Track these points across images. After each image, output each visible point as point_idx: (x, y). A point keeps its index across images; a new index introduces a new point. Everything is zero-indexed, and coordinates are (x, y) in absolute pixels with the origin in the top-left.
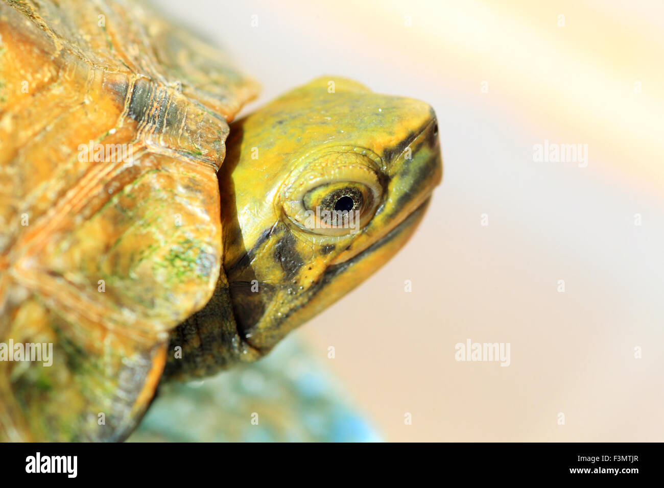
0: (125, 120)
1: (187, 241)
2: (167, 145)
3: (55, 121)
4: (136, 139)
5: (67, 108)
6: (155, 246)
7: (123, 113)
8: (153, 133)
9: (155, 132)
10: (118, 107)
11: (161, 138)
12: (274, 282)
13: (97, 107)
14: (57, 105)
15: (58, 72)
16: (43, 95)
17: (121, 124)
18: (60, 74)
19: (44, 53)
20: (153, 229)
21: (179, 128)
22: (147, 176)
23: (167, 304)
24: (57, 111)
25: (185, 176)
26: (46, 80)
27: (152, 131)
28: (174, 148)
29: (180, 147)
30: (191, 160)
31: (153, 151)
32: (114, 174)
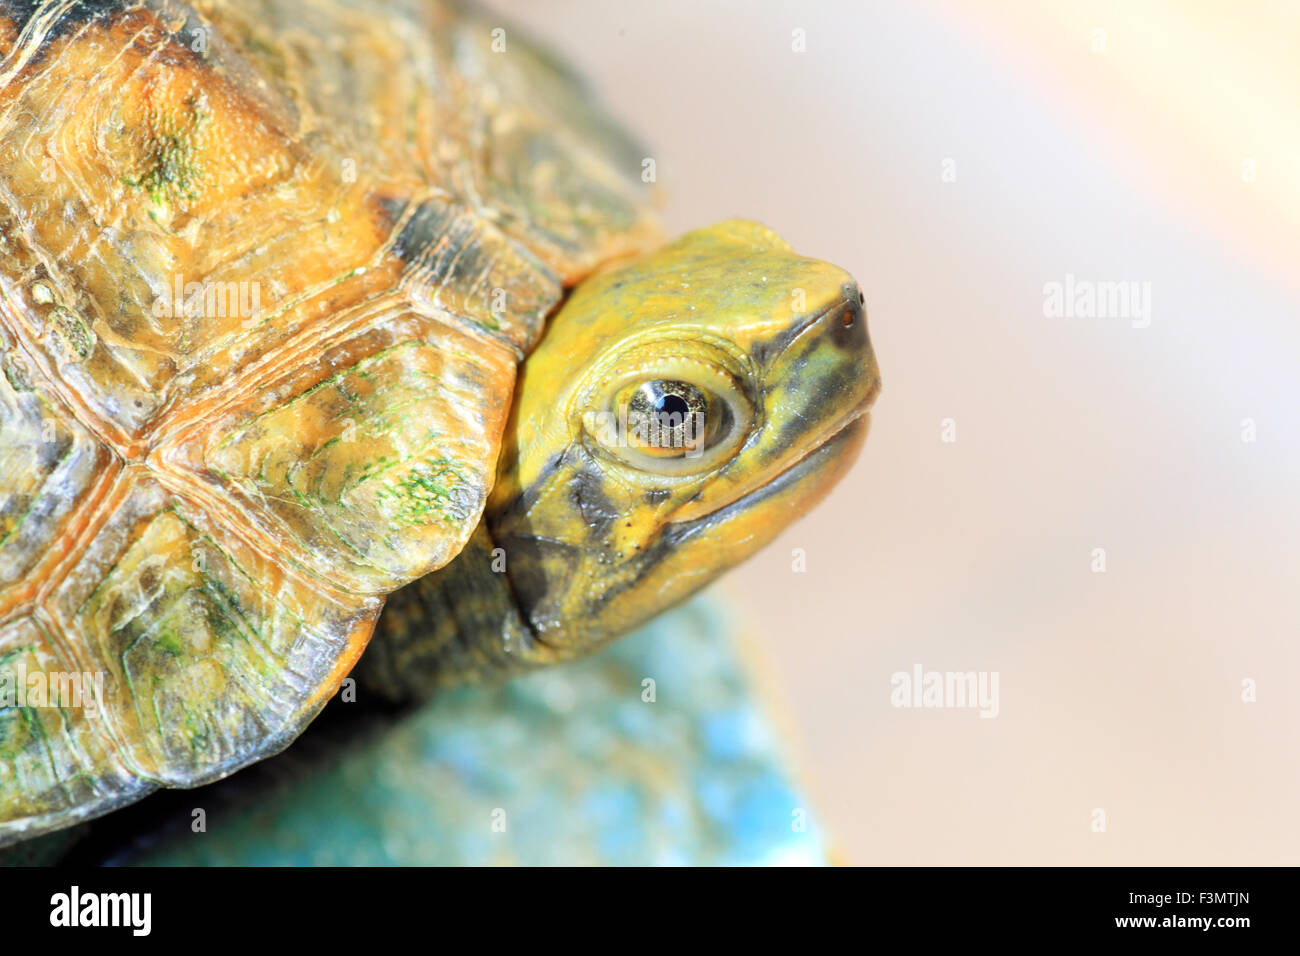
0: (385, 257)
1: (442, 462)
2: (444, 307)
3: (274, 241)
4: (397, 288)
5: (294, 224)
6: (390, 459)
7: (385, 245)
8: (426, 284)
9: (429, 283)
10: (379, 235)
11: (437, 293)
12: (573, 540)
13: (345, 229)
14: (281, 218)
15: (293, 166)
16: (260, 198)
17: (377, 261)
18: (296, 170)
19: (275, 132)
20: (393, 434)
21: (473, 281)
22: (401, 348)
23: (390, 554)
24: (278, 226)
25: (462, 358)
26: (269, 175)
27: (425, 280)
28: (454, 312)
29: (466, 312)
30: (479, 335)
31: (419, 312)
32: (346, 337)
